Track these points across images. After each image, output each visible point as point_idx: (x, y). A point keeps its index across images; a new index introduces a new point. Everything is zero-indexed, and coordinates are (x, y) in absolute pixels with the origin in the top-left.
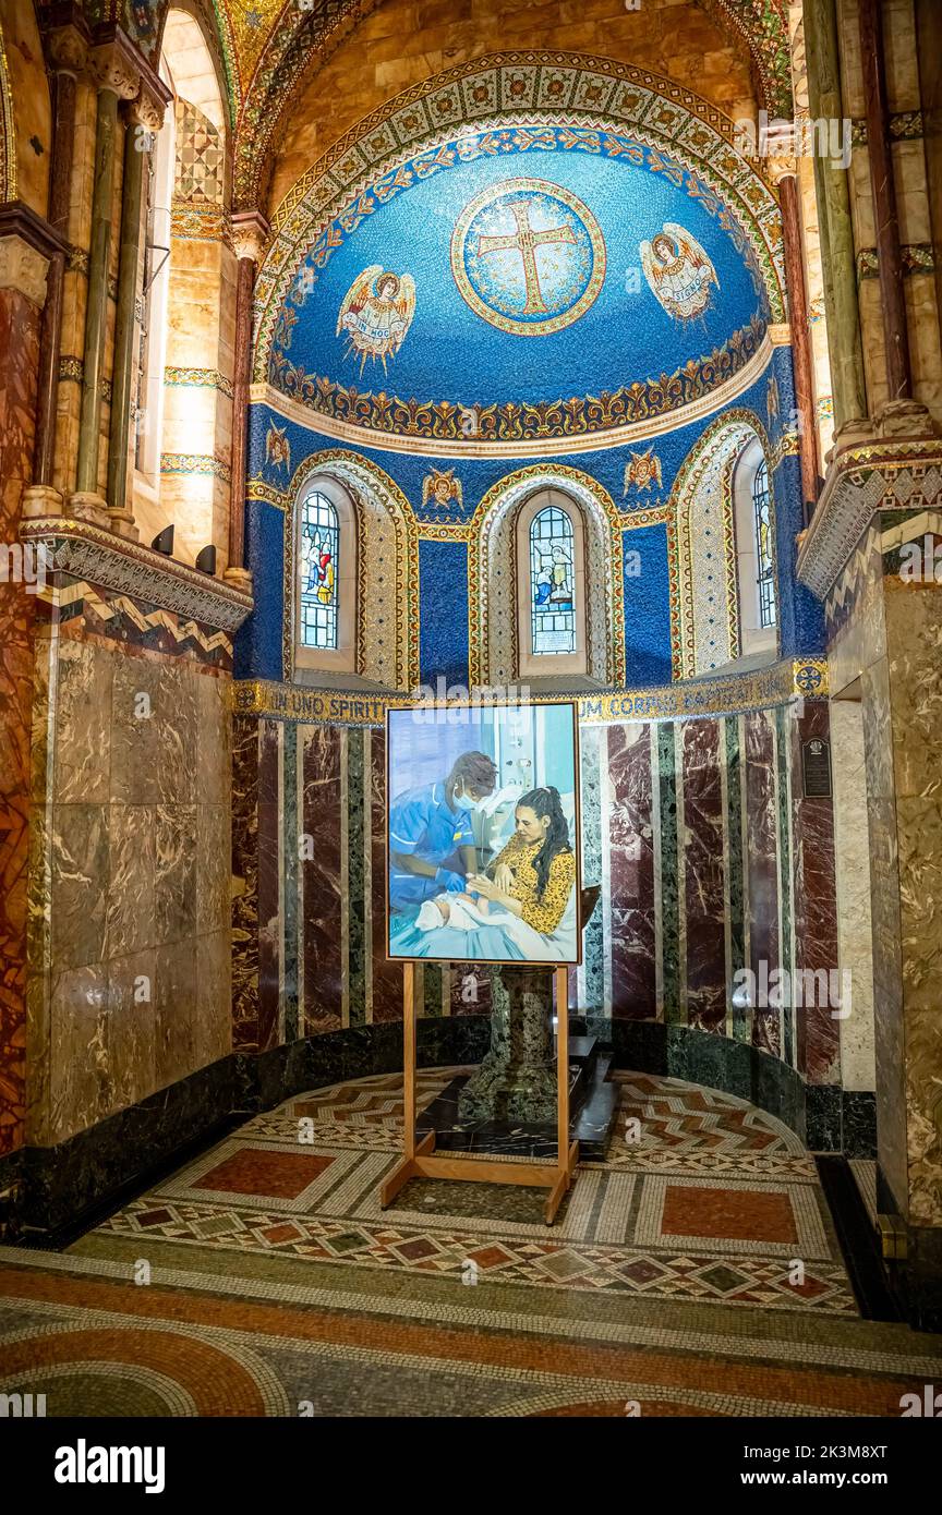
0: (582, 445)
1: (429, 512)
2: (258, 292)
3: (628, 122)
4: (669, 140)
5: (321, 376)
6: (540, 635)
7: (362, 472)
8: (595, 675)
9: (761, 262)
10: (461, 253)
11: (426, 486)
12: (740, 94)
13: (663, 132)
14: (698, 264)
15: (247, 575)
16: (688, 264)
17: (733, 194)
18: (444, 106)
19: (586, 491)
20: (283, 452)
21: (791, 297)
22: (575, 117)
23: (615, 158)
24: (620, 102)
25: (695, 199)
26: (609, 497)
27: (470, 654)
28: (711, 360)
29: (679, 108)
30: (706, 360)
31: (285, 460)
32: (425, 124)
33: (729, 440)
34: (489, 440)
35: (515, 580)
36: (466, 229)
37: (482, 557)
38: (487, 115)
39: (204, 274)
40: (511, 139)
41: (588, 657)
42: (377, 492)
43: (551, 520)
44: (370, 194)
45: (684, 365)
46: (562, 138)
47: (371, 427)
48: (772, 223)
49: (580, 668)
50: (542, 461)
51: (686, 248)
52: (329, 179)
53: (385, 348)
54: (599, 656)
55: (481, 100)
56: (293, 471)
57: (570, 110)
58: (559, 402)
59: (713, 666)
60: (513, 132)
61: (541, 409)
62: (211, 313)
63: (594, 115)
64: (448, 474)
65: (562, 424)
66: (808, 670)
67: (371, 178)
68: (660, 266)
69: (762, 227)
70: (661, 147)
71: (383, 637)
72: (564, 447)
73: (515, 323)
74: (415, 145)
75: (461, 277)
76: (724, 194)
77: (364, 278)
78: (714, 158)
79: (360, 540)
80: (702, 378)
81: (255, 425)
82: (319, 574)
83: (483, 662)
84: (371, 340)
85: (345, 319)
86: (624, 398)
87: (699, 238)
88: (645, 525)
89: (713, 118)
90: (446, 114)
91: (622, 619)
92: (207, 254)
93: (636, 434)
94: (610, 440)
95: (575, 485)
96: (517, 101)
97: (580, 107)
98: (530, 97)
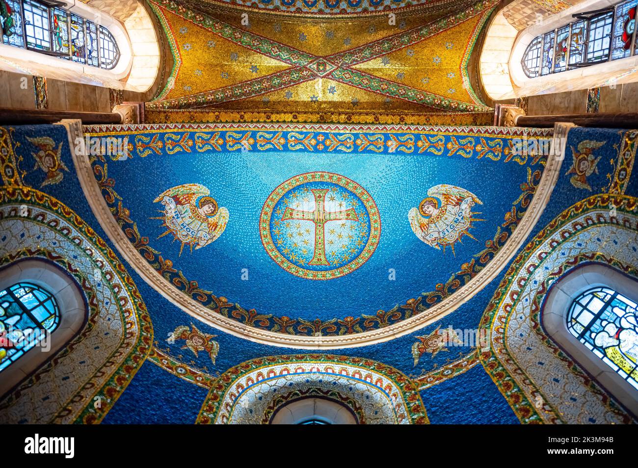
0: (358, 341)
5: (124, 205)
10: (270, 213)
11: (178, 330)
14: (459, 202)
16: (450, 207)
23: (393, 153)
28: (485, 250)
30: (480, 254)
40: (324, 140)
46: (358, 142)
50: (314, 352)
51: (448, 197)
53: (187, 240)
61: (316, 323)
65: (337, 332)
68: (426, 221)
72: (340, 342)
73: (300, 269)
75: (264, 228)
77: (193, 188)
80: (479, 265)
85: (166, 199)
86: (401, 310)
94: (390, 333)
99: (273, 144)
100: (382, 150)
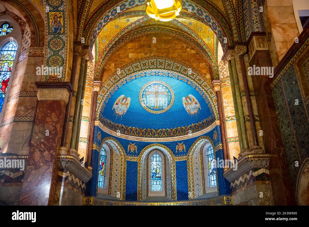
0: (166, 140)
1: (129, 153)
2: (98, 99)
3: (185, 74)
4: (193, 79)
5: (108, 119)
6: (153, 186)
7: (115, 143)
8: (168, 197)
9: (213, 107)
10: (142, 94)
11: (129, 147)
12: (207, 72)
13: (192, 77)
14: (196, 103)
15: (92, 168)
16: (193, 103)
17: (207, 92)
18: (145, 65)
19: (166, 151)
21: (220, 115)
23: (180, 80)
24: (183, 70)
25: (197, 91)
26: (172, 153)
27: (138, 190)
28: (198, 124)
29: (195, 73)
30: (197, 124)
32: (140, 68)
33: (202, 142)
34: (143, 137)
35: (148, 171)
36: (144, 89)
37: (141, 165)
38: (154, 68)
39: (88, 94)
41: (166, 192)
42: (117, 148)
43: (156, 157)
44: (126, 80)
45: (191, 124)
46: (169, 75)
47: (117, 132)
48: (215, 99)
49: (163, 195)
50: (156, 143)
51: (194, 100)
52: (117, 76)
53: (122, 113)
54: (169, 192)
55: (153, 65)
56: (101, 142)
57: (172, 70)
58: (160, 129)
59: (199, 196)
60: (159, 72)
61: (156, 131)
62: (89, 103)
63: (177, 72)
64: (134, 144)
65: (161, 135)
66: (228, 198)
67: (127, 77)
68: (187, 103)
69: (213, 100)
70: (191, 80)
71: (117, 185)
72: (162, 140)
73: (151, 110)
74: (138, 72)
75: (141, 99)
76: (205, 92)
77: (120, 97)
78: (202, 84)
79: (112, 160)
80: (195, 128)
81: (95, 131)
82: (101, 167)
83: (141, 192)
84: (119, 111)
85: (115, 106)
86: (176, 130)
88: (181, 160)
89: (202, 76)
90: (145, 67)
91: (176, 183)
92: (89, 90)
93: (179, 139)
94: (173, 139)
95: (164, 149)
96: (161, 66)
97: (174, 70)
98: (164, 66)
99: (141, 76)
100: (177, 78)
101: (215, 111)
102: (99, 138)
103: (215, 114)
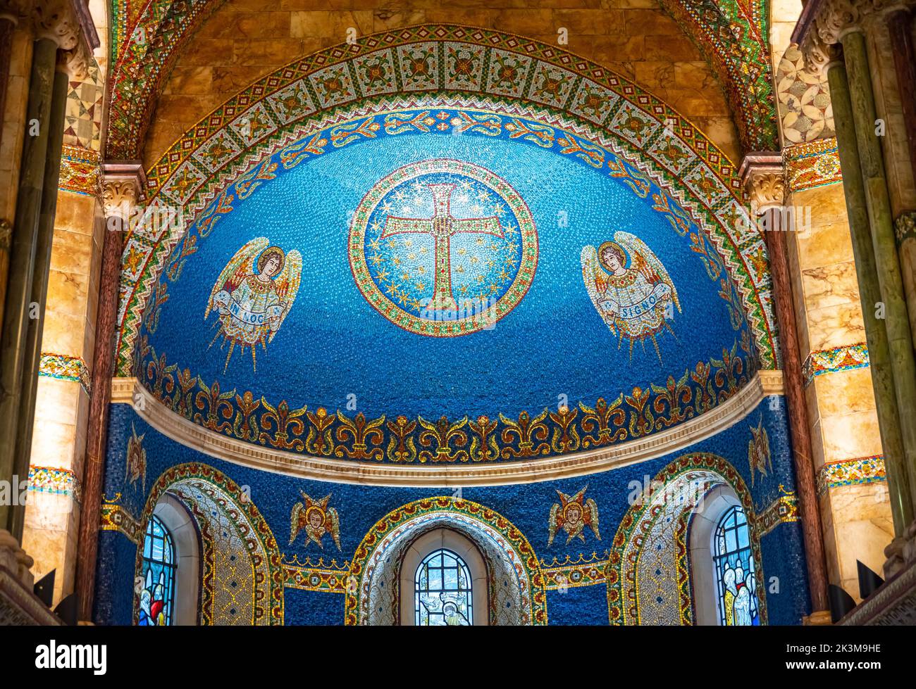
1: (296, 550)
2: (128, 260)
3: (592, 124)
4: (638, 150)
5: (183, 367)
7: (219, 493)
9: (746, 298)
10: (362, 232)
11: (295, 516)
12: (715, 111)
13: (631, 140)
14: (655, 280)
16: (641, 278)
17: (712, 218)
18: (376, 73)
19: (497, 535)
20: (140, 466)
21: (782, 342)
22: (530, 109)
23: (568, 156)
24: (582, 101)
25: (661, 215)
26: (528, 545)
28: (665, 391)
29: (649, 117)
30: (658, 390)
31: (141, 477)
32: (352, 90)
34: (373, 461)
36: (373, 206)
38: (427, 92)
39: (72, 235)
40: (449, 119)
42: (234, 521)
43: (443, 568)
44: (276, 159)
45: (629, 392)
46: (510, 127)
47: (233, 436)
48: (756, 255)
50: (441, 492)
51: (641, 261)
53: (256, 336)
55: (420, 74)
56: (148, 491)
57: (524, 101)
58: (465, 421)
60: (454, 114)
61: (442, 427)
62: (78, 285)
63: (553, 110)
64: (322, 502)
65: (467, 448)
67: (282, 142)
68: (605, 276)
69: (745, 259)
70: (628, 156)
73: (415, 319)
74: (339, 112)
75: (357, 259)
76: (703, 218)
77: (246, 251)
78: (689, 177)
80: (652, 410)
81: (115, 431)
84: (241, 325)
85: (217, 298)
86: (547, 422)
87: (658, 253)
88: (577, 585)
89: (687, 133)
90: (378, 84)
92: (76, 210)
93: (565, 469)
94: (531, 473)
95: (483, 526)
97: (536, 99)
98: (478, 80)
99: (358, 134)
100: (550, 145)
101: (756, 321)
102: (137, 467)
103: (759, 338)
